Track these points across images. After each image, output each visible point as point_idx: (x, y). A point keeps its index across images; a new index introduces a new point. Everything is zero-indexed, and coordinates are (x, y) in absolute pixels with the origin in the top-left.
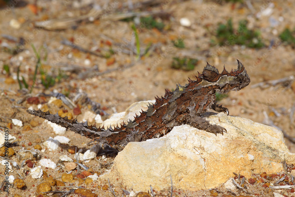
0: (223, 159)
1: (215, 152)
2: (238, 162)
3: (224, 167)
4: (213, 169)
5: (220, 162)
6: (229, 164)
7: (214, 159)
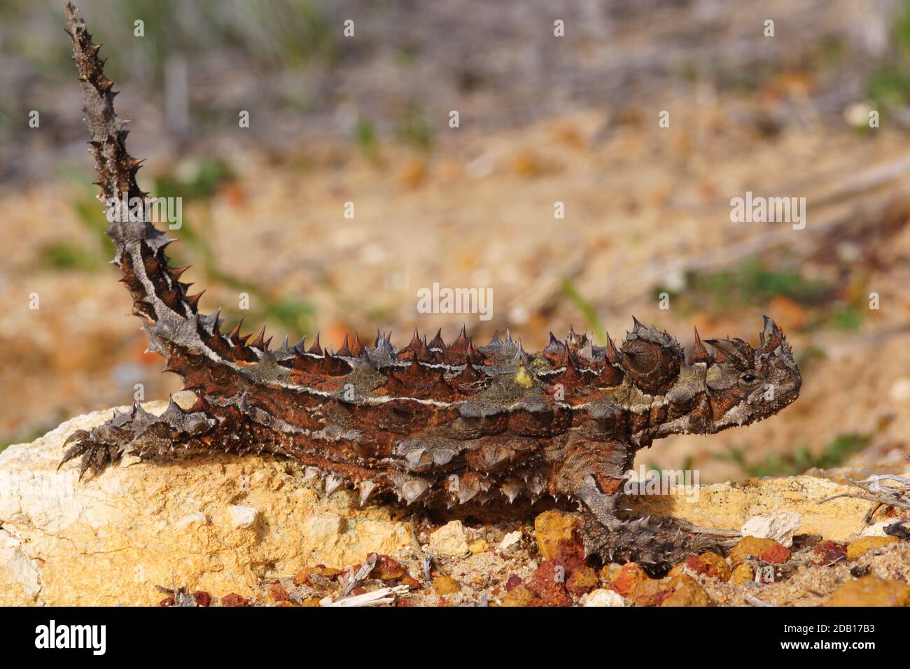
0: (111, 544)
1: (77, 522)
2: (177, 542)
3: (116, 573)
4: (70, 588)
5: (101, 555)
6: (136, 556)
7: (74, 552)
